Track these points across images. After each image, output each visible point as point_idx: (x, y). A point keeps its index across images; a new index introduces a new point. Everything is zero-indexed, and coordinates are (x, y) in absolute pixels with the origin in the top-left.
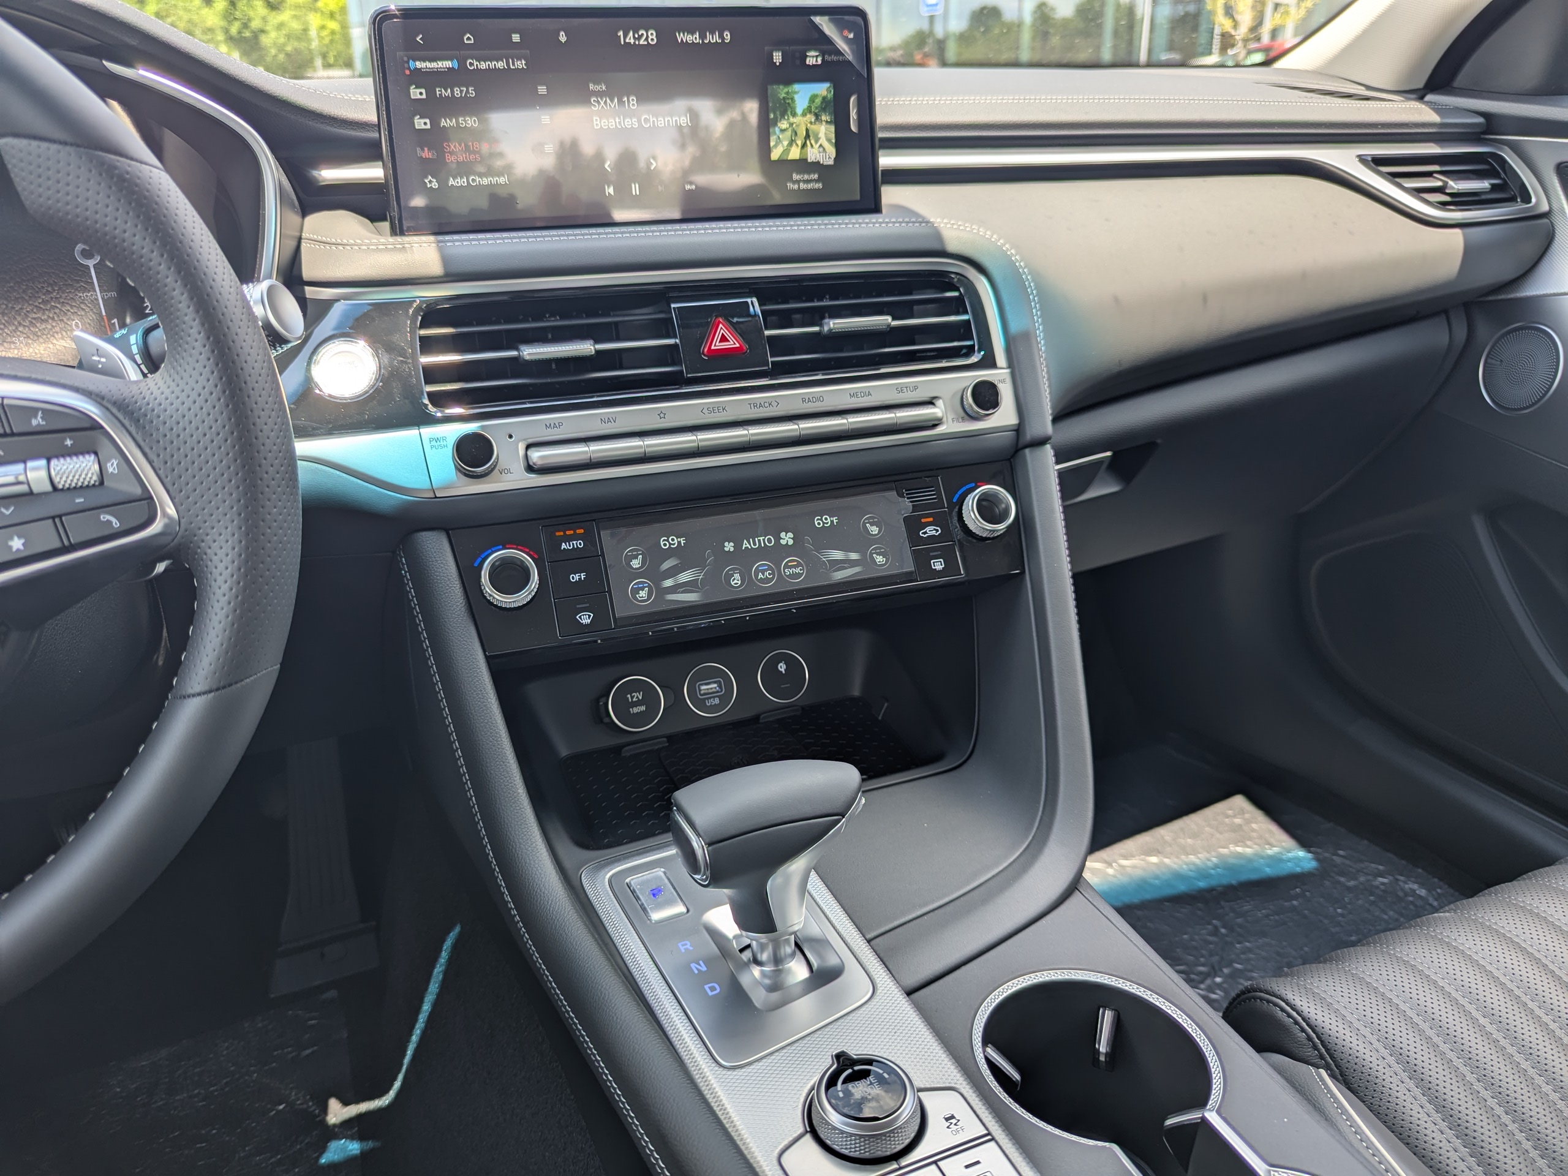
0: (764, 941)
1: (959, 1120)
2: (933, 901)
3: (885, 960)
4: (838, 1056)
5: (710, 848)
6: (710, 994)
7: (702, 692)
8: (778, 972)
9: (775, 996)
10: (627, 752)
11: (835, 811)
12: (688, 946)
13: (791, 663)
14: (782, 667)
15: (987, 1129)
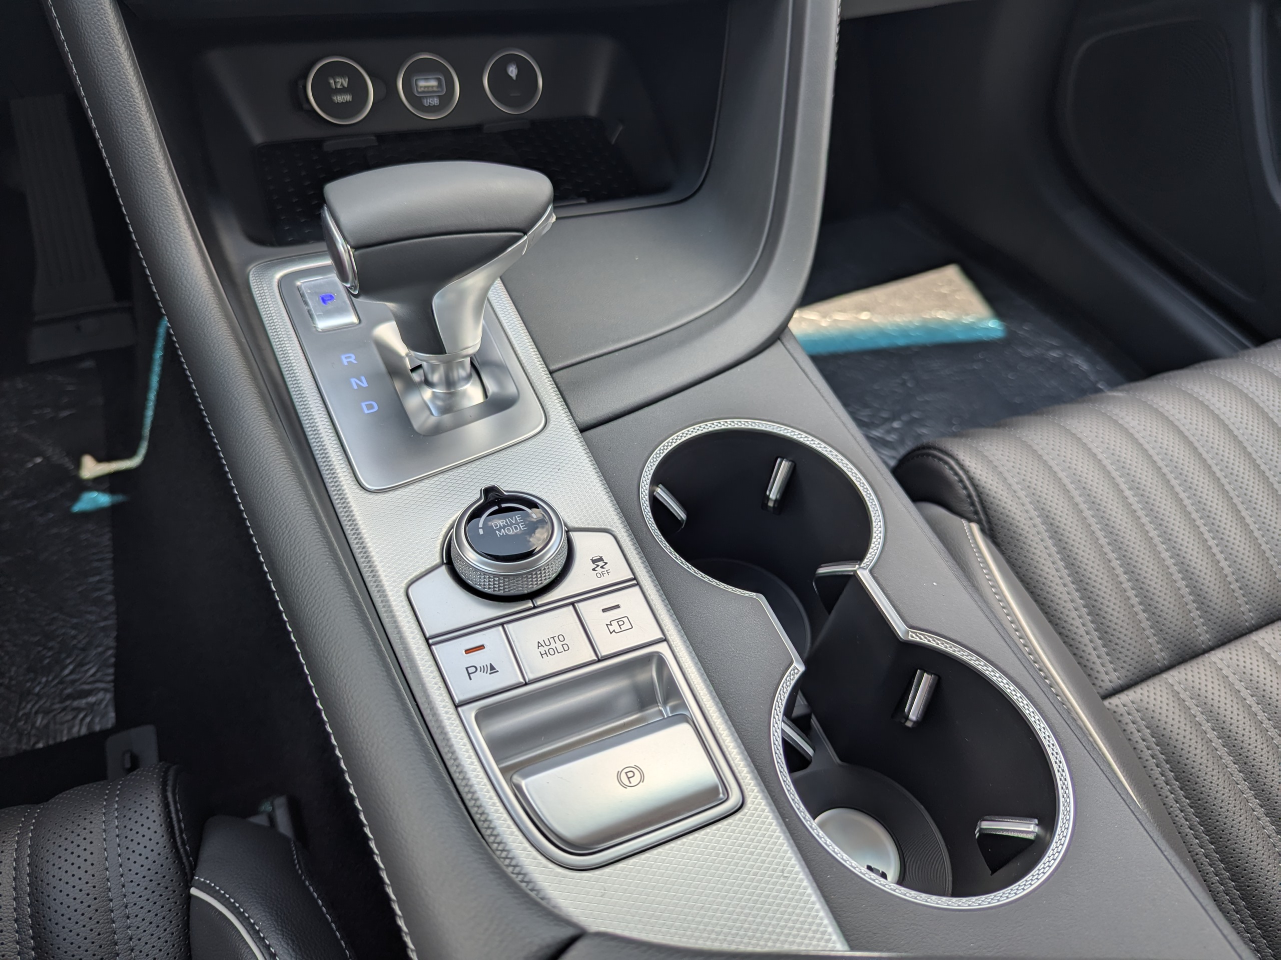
0: (434, 362)
1: (606, 563)
2: (628, 338)
3: (565, 393)
4: (488, 491)
5: (357, 253)
6: (366, 412)
7: (419, 90)
8: (452, 395)
9: (447, 418)
10: (329, 146)
11: (515, 226)
12: (352, 360)
13: (524, 67)
14: (513, 71)
15: (633, 573)
